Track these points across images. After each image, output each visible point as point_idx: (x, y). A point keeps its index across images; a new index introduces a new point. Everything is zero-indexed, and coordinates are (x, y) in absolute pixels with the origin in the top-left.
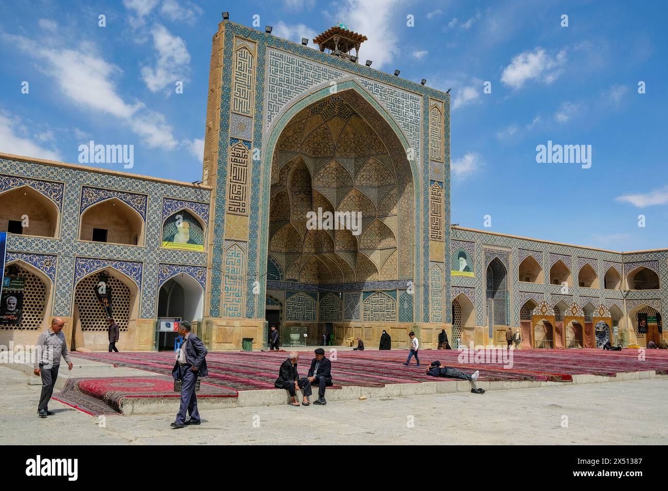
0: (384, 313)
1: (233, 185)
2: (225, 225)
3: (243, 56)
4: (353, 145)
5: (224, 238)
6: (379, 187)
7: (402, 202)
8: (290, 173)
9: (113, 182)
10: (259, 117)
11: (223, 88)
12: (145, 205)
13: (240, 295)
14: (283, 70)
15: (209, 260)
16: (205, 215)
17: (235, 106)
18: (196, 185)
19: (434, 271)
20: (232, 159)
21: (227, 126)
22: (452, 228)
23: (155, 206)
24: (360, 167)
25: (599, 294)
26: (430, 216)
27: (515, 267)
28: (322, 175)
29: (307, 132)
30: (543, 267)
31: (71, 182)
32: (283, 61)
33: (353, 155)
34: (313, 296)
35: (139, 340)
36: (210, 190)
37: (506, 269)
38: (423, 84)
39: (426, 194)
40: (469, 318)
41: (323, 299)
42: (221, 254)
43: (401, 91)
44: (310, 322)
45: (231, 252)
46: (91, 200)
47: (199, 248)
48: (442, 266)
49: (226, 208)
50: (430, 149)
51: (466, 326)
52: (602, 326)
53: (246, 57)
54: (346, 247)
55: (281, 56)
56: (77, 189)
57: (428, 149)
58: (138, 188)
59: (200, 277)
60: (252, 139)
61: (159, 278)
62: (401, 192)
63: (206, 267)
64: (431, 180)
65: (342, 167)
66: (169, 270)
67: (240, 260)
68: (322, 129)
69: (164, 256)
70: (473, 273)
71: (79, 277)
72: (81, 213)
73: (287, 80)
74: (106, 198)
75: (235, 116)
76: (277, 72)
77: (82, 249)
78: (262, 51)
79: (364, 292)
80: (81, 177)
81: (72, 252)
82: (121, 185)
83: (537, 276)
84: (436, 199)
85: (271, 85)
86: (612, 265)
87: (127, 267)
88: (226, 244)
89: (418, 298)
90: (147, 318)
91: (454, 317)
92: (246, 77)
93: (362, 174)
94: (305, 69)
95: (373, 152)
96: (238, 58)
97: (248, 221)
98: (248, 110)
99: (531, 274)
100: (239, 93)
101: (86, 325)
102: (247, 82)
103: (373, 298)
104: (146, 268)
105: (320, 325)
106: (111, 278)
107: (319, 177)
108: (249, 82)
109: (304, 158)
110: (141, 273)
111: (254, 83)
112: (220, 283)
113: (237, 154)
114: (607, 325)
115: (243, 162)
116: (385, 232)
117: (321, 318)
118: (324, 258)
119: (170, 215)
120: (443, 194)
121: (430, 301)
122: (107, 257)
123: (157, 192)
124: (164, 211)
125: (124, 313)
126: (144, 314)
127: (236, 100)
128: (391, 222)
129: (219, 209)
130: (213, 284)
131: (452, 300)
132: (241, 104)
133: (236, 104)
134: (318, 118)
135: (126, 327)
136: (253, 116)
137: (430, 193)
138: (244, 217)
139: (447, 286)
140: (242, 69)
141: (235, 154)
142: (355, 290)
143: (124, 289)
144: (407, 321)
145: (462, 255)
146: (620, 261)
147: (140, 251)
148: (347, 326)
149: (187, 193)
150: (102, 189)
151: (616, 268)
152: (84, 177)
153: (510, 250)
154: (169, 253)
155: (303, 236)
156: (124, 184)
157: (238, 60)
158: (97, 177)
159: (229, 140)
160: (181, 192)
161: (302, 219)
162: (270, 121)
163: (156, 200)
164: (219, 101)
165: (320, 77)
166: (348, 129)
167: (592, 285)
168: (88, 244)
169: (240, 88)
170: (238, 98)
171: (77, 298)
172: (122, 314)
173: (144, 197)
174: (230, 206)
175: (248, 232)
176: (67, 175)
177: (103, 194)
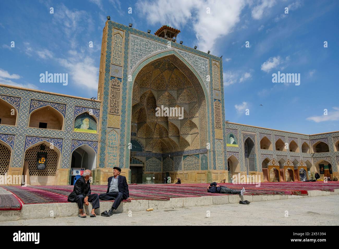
0: (193, 166)
1: (112, 100)
2: (108, 120)
3: (118, 37)
4: (176, 84)
5: (107, 126)
6: (189, 104)
7: (201, 110)
8: (146, 99)
9: (48, 97)
10: (126, 67)
11: (107, 52)
12: (65, 109)
13: (116, 156)
14: (138, 44)
15: (99, 138)
16: (98, 115)
17: (114, 61)
18: (93, 99)
19: (218, 144)
20: (111, 87)
21: (109, 71)
22: (226, 123)
23: (70, 110)
24: (180, 94)
25: (300, 155)
26: (215, 117)
27: (258, 142)
28: (161, 99)
29: (153, 78)
30: (272, 142)
31: (25, 97)
32: (138, 40)
33: (176, 89)
34: (160, 159)
35: (60, 180)
36: (100, 102)
37: (254, 143)
38: (208, 53)
39: (212, 106)
40: (237, 168)
41: (164, 161)
42: (106, 135)
43: (198, 56)
44: (158, 172)
45: (111, 134)
46: (36, 107)
47: (94, 132)
48: (222, 141)
49: (108, 111)
50: (213, 84)
51: (235, 172)
52: (302, 171)
53: (119, 38)
54: (174, 134)
55: (137, 38)
56: (28, 101)
57: (212, 84)
58: (62, 101)
59: (95, 146)
60: (122, 77)
61: (72, 147)
62: (200, 105)
63: (98, 142)
64: (214, 99)
65: (171, 95)
66: (77, 143)
67: (116, 138)
68: (160, 76)
69: (75, 135)
70: (238, 145)
71: (27, 146)
72: (29, 113)
73: (140, 49)
74: (44, 106)
75: (113, 66)
76: (135, 45)
77: (30, 132)
78: (127, 35)
79: (183, 156)
80: (31, 95)
81: (24, 133)
82: (52, 99)
83: (269, 147)
84: (217, 108)
85: (132, 51)
86: (305, 141)
87: (55, 141)
88: (108, 130)
89: (210, 157)
90: (65, 168)
91: (229, 167)
92: (119, 47)
93: (181, 98)
94: (149, 44)
95: (186, 87)
96: (115, 38)
97: (120, 118)
98: (120, 63)
99: (266, 146)
100: (115, 55)
101: (33, 172)
102: (120, 50)
103: (188, 159)
104: (65, 141)
105: (163, 174)
106: (47, 148)
107: (160, 100)
108: (121, 49)
109: (152, 91)
110: (62, 144)
111: (123, 50)
112: (105, 150)
113: (114, 84)
114: (305, 170)
115: (117, 88)
116: (193, 125)
117: (164, 170)
118: (164, 140)
119: (78, 115)
120: (221, 106)
121: (216, 159)
122: (43, 136)
123: (71, 103)
124: (75, 112)
125: (54, 166)
126: (63, 166)
127: (114, 58)
128: (195, 121)
129: (105, 111)
130: (101, 150)
131: (227, 158)
132: (116, 60)
133: (114, 60)
134: (158, 70)
135: (55, 173)
136: (123, 66)
137: (214, 105)
138: (118, 116)
139: (225, 151)
140: (117, 44)
141: (113, 84)
142: (179, 155)
143: (54, 153)
144: (205, 170)
145: (232, 136)
146: (309, 139)
147: (62, 133)
148: (176, 173)
149: (88, 104)
150: (42, 101)
151: (307, 143)
152: (32, 95)
153: (255, 134)
154: (78, 134)
155: (153, 130)
156: (53, 98)
157: (115, 39)
158: (39, 95)
159: (110, 78)
160: (84, 103)
161: (152, 121)
162: (132, 69)
163: (71, 107)
164: (105, 59)
165: (157, 48)
166: (173, 76)
167: (296, 151)
168: (33, 129)
169: (116, 52)
170: (115, 57)
171: (26, 158)
172: (53, 166)
173: (64, 105)
174: (110, 110)
175: (120, 123)
176: (23, 93)
177: (42, 104)
